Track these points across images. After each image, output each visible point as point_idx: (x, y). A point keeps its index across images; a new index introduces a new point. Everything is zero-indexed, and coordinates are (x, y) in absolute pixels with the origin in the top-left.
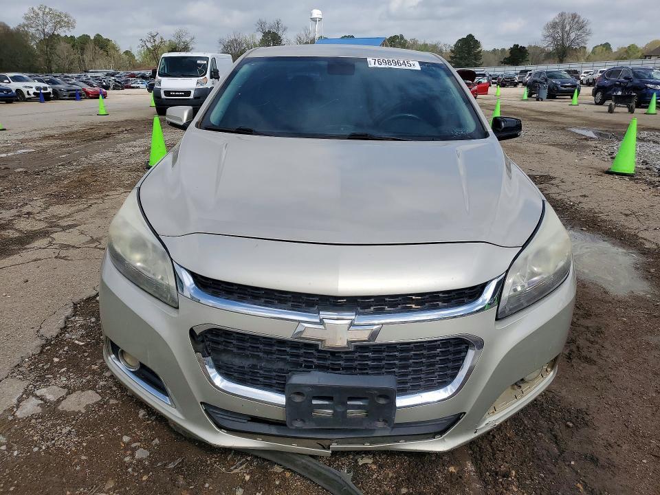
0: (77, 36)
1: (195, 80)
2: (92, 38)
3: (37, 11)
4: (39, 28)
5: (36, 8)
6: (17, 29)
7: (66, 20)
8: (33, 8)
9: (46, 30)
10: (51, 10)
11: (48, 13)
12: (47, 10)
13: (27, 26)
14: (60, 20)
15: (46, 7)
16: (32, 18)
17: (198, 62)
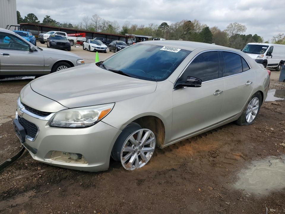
0: (246, 35)
1: (257, 55)
2: (253, 36)
3: (233, 25)
4: (231, 31)
5: (233, 24)
6: (223, 32)
7: (243, 28)
8: (231, 24)
9: (234, 32)
10: (238, 24)
11: (237, 26)
12: (237, 24)
13: (227, 30)
14: (241, 28)
15: (237, 23)
16: (230, 28)
17: (263, 48)
